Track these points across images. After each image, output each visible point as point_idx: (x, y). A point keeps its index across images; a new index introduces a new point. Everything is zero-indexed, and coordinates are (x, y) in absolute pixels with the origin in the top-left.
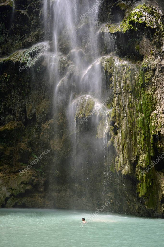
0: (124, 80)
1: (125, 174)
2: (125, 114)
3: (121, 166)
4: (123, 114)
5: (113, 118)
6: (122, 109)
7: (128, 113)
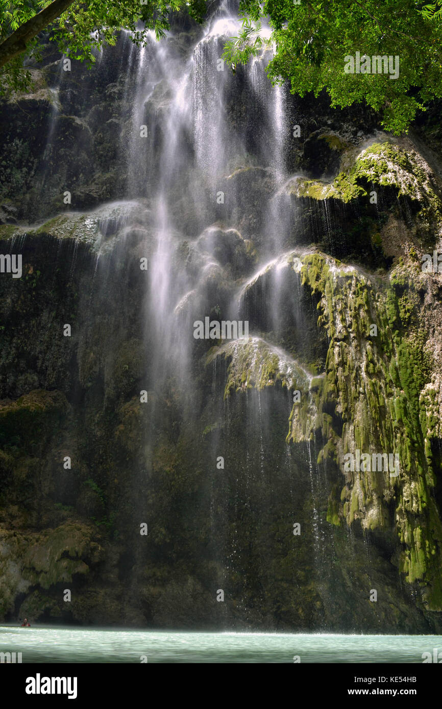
0: (353, 308)
1: (370, 528)
2: (360, 386)
3: (358, 508)
4: (356, 387)
5: (331, 394)
6: (354, 375)
7: (367, 384)
